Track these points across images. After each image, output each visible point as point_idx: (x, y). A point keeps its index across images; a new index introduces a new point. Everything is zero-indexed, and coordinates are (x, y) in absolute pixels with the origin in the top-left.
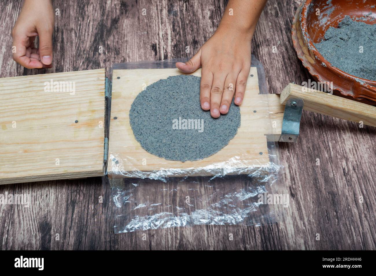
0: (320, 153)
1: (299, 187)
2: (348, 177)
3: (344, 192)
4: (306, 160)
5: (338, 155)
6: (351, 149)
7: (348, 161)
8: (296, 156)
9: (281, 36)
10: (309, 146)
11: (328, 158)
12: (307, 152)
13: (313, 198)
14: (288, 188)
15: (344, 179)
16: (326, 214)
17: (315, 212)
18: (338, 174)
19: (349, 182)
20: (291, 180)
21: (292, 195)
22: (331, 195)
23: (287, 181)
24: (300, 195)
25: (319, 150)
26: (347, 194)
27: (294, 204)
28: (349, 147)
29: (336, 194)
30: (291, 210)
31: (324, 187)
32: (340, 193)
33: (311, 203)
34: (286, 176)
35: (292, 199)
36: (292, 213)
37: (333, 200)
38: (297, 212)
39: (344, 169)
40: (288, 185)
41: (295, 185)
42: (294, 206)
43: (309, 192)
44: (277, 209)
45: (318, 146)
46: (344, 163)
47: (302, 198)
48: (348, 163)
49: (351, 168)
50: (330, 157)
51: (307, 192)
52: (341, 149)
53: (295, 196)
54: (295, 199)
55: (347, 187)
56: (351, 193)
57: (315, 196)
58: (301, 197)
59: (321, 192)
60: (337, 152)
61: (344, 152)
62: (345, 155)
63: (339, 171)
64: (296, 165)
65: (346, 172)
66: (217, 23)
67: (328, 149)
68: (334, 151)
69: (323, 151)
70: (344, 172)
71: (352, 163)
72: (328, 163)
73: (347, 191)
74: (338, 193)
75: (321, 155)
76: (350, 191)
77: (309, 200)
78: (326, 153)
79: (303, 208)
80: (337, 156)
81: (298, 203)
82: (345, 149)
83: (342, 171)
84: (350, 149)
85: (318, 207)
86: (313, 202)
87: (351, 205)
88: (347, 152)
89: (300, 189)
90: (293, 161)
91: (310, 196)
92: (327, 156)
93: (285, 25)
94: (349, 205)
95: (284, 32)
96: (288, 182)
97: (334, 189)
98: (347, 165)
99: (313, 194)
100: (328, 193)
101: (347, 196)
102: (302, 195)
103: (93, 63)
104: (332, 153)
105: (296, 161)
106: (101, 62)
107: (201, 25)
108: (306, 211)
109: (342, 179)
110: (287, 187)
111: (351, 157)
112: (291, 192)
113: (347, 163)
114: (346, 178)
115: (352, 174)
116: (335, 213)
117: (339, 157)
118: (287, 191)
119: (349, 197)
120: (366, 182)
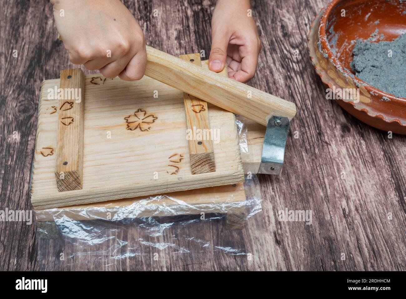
0: (313, 192)
1: (286, 232)
2: (350, 219)
3: (344, 237)
4: (295, 200)
5: (336, 193)
6: (353, 186)
7: (349, 200)
8: (282, 196)
9: (265, 58)
10: (299, 183)
11: (323, 197)
12: (296, 191)
13: (304, 246)
14: (273, 234)
15: (344, 221)
16: (321, 264)
17: (306, 262)
18: (336, 216)
19: (350, 225)
20: (276, 224)
21: (278, 242)
22: (328, 241)
23: (271, 225)
24: (288, 242)
25: (312, 187)
26: (348, 239)
27: (280, 253)
28: (350, 184)
29: (334, 240)
30: (275, 260)
31: (318, 232)
32: (339, 238)
33: (302, 251)
34: (270, 219)
35: (277, 247)
36: (277, 264)
37: (330, 247)
38: (284, 262)
39: (344, 210)
40: (272, 230)
41: (281, 230)
42: (280, 256)
43: (300, 238)
44: (258, 259)
45: (310, 183)
46: (344, 203)
47: (291, 245)
48: (349, 202)
49: (353, 209)
50: (326, 196)
51: (297, 238)
52: (341, 186)
53: (281, 243)
54: (281, 246)
55: (348, 232)
56: (353, 239)
57: (306, 243)
58: (288, 244)
59: (314, 237)
60: (335, 189)
61: (344, 189)
62: (345, 193)
63: (338, 212)
64: (282, 206)
65: (347, 213)
66: (184, 45)
67: (323, 186)
68: (331, 188)
69: (318, 189)
70: (344, 214)
71: (354, 203)
72: (323, 203)
73: (348, 236)
74: (337, 239)
75: (314, 194)
76: (352, 235)
77: (299, 247)
78: (320, 191)
79: (291, 258)
80: (334, 195)
81: (285, 252)
82: (345, 186)
83: (342, 212)
84: (351, 186)
85: (311, 256)
86: (304, 250)
87: (353, 253)
88: (347, 189)
89: (288, 234)
90: (278, 201)
91: (300, 242)
92: (322, 194)
93: (269, 45)
94: (351, 253)
95: (268, 53)
96: (272, 227)
97: (332, 234)
98: (348, 205)
99: (304, 241)
100: (324, 239)
101: (348, 241)
102: (290, 241)
103: (27, 91)
104: (329, 191)
105: (282, 201)
106: (36, 89)
107: (165, 47)
108: (295, 261)
109: (342, 221)
110: (271, 232)
111: (353, 195)
112: (276, 237)
113: (347, 202)
114: (347, 221)
115: (355, 215)
116: (333, 263)
117: (338, 195)
118: (271, 237)
119: (350, 244)
120: (373, 224)
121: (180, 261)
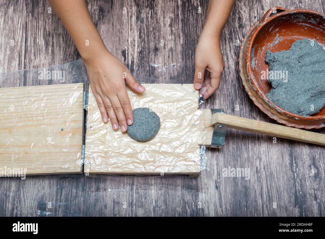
0: (241, 153)
1: (222, 181)
2: (259, 175)
3: (254, 186)
4: (230, 159)
5: (254, 156)
6: (265, 151)
7: (261, 161)
8: (223, 155)
9: (225, 46)
10: (234, 147)
11: (247, 158)
12: (232, 153)
13: (231, 191)
14: (214, 182)
15: (256, 176)
16: (239, 203)
17: (231, 201)
18: (252, 172)
19: (259, 178)
20: (217, 176)
21: (217, 187)
22: (245, 188)
23: (214, 175)
24: (222, 188)
25: (241, 151)
26: (256, 188)
27: (217, 194)
28: (264, 149)
29: (248, 188)
30: (214, 199)
31: (240, 182)
32: (251, 187)
33: (229, 194)
34: (214, 172)
35: (216, 191)
36: (215, 202)
37: (245, 192)
38: (219, 201)
39: (257, 168)
40: (214, 179)
41: (219, 179)
42: (217, 196)
43: (229, 185)
44: (205, 198)
45: (240, 148)
46: (258, 163)
47: (223, 190)
48: (261, 162)
49: (262, 167)
50: (248, 157)
51: (228, 186)
52: (258, 151)
54: (218, 190)
55: (257, 183)
56: (259, 188)
57: (233, 189)
58: (222, 189)
59: (237, 185)
60: (254, 153)
61: (259, 153)
62: (259, 156)
63: (253, 169)
64: (222, 162)
65: (258, 170)
66: (175, 31)
67: (248, 150)
68: (252, 152)
69: (244, 151)
70: (257, 170)
71: (263, 163)
72: (246, 162)
73: (256, 186)
74: (250, 187)
75: (241, 156)
76: (259, 185)
77: (228, 192)
78: (245, 153)
79: (223, 198)
80: (253, 157)
81: (220, 194)
82: (260, 151)
83: (256, 169)
84: (264, 151)
85: (234, 198)
86: (231, 194)
87: (257, 197)
88: (261, 153)
89: (223, 183)
90: (220, 159)
91: (229, 188)
92: (246, 156)
93: (229, 35)
94: (256, 197)
95: (227, 42)
96: (215, 177)
97: (247, 184)
98: (260, 164)
99: (231, 187)
100: (243, 187)
101: (256, 189)
102: (223, 187)
104: (250, 154)
105: (223, 159)
107: (162, 33)
108: (224, 201)
109: (254, 176)
110: (213, 181)
111: (263, 158)
113: (260, 163)
114: (257, 175)
115: (263, 172)
116: (245, 203)
117: (255, 157)
118: (213, 184)
119: (257, 191)
120: (272, 179)
121: (162, 196)
